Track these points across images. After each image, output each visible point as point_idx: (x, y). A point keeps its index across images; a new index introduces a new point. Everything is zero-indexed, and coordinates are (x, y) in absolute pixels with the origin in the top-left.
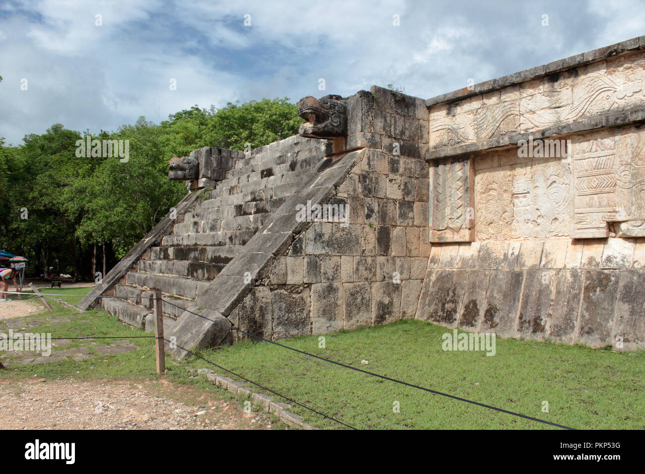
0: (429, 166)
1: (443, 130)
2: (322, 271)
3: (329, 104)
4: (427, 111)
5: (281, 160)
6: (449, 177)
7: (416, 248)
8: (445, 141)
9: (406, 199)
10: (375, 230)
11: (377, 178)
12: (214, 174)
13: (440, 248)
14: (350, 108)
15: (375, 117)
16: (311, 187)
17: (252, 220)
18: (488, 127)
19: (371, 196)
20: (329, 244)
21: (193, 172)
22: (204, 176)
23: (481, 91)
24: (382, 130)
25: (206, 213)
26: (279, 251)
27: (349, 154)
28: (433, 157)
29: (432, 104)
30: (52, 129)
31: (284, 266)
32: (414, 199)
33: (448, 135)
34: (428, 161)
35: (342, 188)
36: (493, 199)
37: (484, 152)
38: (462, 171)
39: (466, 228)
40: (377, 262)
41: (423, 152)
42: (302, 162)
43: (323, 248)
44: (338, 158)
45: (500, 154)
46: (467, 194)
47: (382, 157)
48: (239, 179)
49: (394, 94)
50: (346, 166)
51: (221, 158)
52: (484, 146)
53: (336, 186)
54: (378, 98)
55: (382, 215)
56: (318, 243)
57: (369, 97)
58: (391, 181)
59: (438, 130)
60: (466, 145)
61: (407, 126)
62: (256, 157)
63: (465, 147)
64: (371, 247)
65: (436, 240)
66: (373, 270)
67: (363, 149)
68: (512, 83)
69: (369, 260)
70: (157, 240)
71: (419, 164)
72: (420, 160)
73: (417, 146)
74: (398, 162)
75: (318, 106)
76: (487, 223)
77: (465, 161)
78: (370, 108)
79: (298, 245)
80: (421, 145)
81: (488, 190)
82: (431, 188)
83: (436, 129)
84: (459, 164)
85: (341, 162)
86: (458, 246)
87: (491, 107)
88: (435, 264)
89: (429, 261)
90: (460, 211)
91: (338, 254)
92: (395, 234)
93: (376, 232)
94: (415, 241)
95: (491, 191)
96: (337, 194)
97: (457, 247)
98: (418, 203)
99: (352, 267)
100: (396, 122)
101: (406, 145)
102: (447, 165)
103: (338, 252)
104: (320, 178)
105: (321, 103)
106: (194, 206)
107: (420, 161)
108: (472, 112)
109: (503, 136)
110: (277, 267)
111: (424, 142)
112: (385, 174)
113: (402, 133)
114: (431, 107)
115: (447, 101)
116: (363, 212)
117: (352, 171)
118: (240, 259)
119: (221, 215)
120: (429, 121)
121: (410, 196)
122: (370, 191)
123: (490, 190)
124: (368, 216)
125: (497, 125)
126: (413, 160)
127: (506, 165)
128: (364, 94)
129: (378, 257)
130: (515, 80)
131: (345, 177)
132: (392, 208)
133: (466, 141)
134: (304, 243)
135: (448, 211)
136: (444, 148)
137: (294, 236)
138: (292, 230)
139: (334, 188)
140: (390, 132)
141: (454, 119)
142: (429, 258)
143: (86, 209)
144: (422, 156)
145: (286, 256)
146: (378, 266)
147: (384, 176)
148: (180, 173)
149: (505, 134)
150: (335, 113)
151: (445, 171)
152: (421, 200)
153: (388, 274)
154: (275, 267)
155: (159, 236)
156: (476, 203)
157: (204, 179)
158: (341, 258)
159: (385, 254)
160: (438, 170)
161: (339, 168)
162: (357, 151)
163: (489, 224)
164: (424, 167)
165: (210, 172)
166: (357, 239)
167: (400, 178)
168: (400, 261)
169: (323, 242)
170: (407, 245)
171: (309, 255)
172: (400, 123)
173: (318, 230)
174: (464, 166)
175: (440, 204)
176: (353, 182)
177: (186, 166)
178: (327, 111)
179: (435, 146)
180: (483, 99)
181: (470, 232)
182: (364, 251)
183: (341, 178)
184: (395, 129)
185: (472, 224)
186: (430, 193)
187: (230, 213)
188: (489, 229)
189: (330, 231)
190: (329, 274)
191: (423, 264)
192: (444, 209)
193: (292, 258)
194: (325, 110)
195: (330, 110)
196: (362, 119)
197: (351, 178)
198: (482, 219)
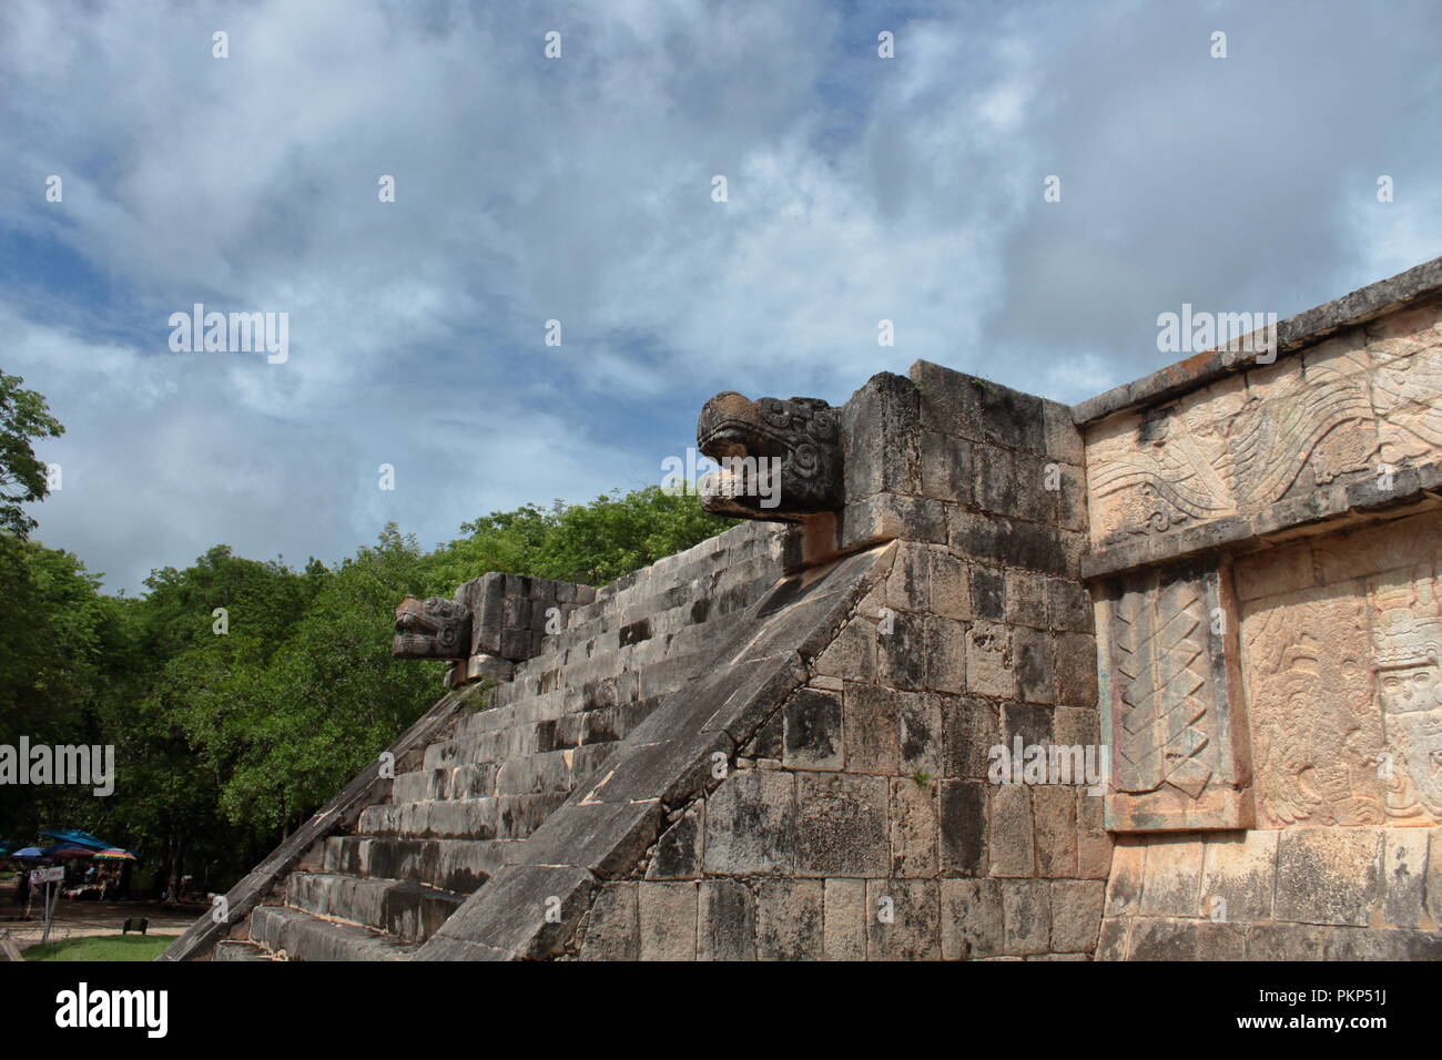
0: (1095, 599)
1: (1128, 491)
2: (760, 929)
3: (787, 413)
4: (1079, 439)
5: (674, 597)
6: (1157, 628)
7: (1066, 852)
8: (1138, 521)
9: (1029, 697)
10: (934, 795)
11: (936, 632)
12: (508, 644)
13: (1141, 850)
14: (849, 426)
15: (926, 449)
16: (735, 660)
17: (570, 763)
18: (1271, 467)
19: (917, 687)
20: (785, 839)
21: (454, 637)
22: (482, 650)
23: (1241, 361)
24: (946, 488)
25: (471, 745)
26: (613, 861)
27: (850, 561)
28: (1104, 569)
29: (1092, 416)
30: (209, 556)
31: (628, 912)
32: (1054, 698)
33: (1147, 500)
34: (1092, 584)
35: (824, 660)
36: (1306, 688)
37: (1264, 545)
38: (1198, 605)
39: (1225, 783)
40: (945, 898)
41: (1073, 555)
42: (725, 597)
43: (765, 852)
44: (820, 576)
45: (1317, 545)
46: (1221, 676)
47: (950, 568)
48: (567, 655)
49: (979, 387)
50: (838, 596)
51: (531, 602)
52: (1263, 519)
53: (806, 655)
54: (933, 396)
55: (955, 746)
56: (748, 836)
57: (904, 391)
58: (979, 640)
59: (1114, 491)
60: (1207, 526)
61: (1021, 480)
62: (617, 599)
63: (1202, 532)
64: (921, 847)
65: (1128, 825)
66: (931, 924)
67: (893, 542)
68: (1340, 325)
69: (918, 891)
70: (343, 819)
71: (1062, 590)
72: (1065, 579)
73: (1053, 537)
74: (998, 584)
75: (752, 418)
76: (1292, 766)
77: (1206, 575)
78: (910, 425)
79: (679, 843)
80: (1065, 535)
81: (1286, 660)
82: (1103, 663)
83: (1108, 488)
84: (1185, 584)
85: (825, 585)
86: (1200, 844)
87: (1276, 406)
88: (1127, 902)
89: (1109, 891)
90: (1199, 732)
91: (813, 874)
92: (997, 807)
93: (938, 800)
94: (1061, 827)
95: (1298, 662)
96: (809, 678)
97: (1197, 846)
98: (1064, 708)
99: (860, 915)
100: (989, 466)
101: (1022, 534)
102: (1151, 592)
103: (814, 867)
104: (761, 634)
105: (764, 412)
106: (453, 727)
107: (1066, 584)
108: (1216, 428)
109: (1325, 489)
110: (605, 919)
111: (1075, 528)
112: (959, 621)
113: (1009, 499)
114: (1093, 425)
115: (1137, 402)
116: (893, 735)
117: (858, 609)
118: (503, 885)
119: (505, 752)
120: (1085, 468)
121: (1040, 687)
122: (915, 672)
123: (1294, 659)
124: (912, 751)
125: (1302, 456)
126: (1045, 579)
127: (1342, 581)
128: (888, 383)
129: (946, 882)
130: (1347, 314)
131: (835, 625)
132: (986, 724)
133: (1205, 514)
134: (699, 837)
135: (1160, 732)
136: (1136, 540)
137: (664, 814)
138: (660, 793)
139: (800, 660)
140: (973, 496)
141: (1161, 455)
142: (1106, 881)
143: (246, 739)
144: (1072, 568)
145: (637, 878)
146: (946, 911)
147: (957, 625)
148: (420, 639)
149: (1331, 483)
150: (804, 441)
151: (1143, 610)
152: (1075, 701)
153: (978, 936)
154: (599, 917)
155: (352, 807)
156: (1250, 704)
157: (482, 657)
158: (823, 887)
159: (969, 872)
160: (1122, 608)
161: (818, 601)
162: (874, 551)
163: (1302, 771)
164: (1077, 599)
165: (498, 638)
166: (876, 823)
167: (1008, 634)
168: (1018, 892)
169: (763, 834)
170: (1035, 842)
171: (717, 876)
172: (1001, 469)
173: (748, 794)
174: (1204, 589)
175: (1134, 712)
176: (862, 644)
177: (439, 622)
178: (782, 433)
179: (1107, 538)
180: (1247, 387)
181: (1239, 796)
182: (899, 861)
183: (823, 630)
184: (987, 487)
185: (1244, 771)
186: (1100, 678)
187: (525, 744)
188: (1303, 786)
189: (787, 798)
190: (784, 941)
191: (1088, 901)
192: (1148, 725)
193: (659, 886)
194: (776, 431)
195: (790, 432)
196: (885, 455)
197: (854, 630)
198: (1275, 753)
